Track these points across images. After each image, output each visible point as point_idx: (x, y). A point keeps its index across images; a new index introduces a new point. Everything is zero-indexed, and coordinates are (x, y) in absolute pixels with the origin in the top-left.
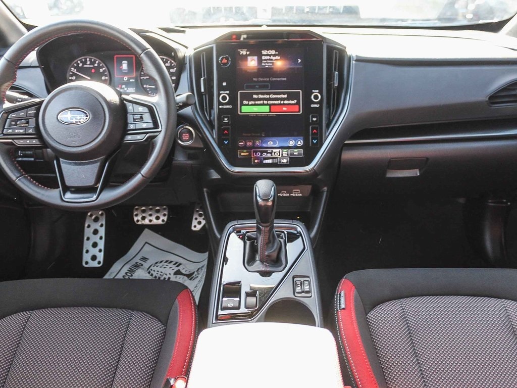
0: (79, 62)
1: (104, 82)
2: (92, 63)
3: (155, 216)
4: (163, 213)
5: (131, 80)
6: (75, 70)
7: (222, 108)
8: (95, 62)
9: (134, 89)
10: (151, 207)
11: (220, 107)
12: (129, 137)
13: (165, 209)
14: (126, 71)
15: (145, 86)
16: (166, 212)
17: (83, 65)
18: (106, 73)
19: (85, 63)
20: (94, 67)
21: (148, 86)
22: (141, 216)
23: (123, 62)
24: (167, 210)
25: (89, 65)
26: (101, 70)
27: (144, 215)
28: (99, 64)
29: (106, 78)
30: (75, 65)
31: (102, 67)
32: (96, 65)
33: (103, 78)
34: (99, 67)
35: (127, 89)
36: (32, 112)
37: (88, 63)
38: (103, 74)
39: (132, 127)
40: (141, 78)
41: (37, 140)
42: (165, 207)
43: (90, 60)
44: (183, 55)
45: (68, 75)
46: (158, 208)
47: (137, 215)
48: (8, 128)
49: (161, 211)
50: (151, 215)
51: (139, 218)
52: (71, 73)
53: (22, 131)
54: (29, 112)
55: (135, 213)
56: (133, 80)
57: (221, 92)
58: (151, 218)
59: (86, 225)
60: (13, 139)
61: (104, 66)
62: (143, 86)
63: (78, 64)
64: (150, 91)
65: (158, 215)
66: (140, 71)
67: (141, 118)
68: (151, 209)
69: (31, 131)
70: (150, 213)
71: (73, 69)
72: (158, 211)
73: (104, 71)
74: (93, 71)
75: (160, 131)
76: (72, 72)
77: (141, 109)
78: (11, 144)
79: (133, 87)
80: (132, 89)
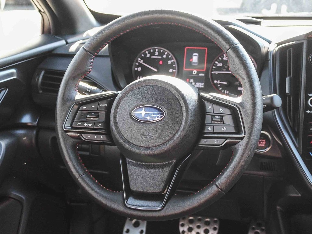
0: (147, 52)
1: (172, 74)
2: (161, 54)
3: (204, 228)
4: (213, 227)
5: (201, 75)
6: (142, 61)
7: (310, 113)
8: (163, 53)
9: (203, 84)
10: (199, 217)
11: (308, 112)
12: (205, 141)
13: (215, 222)
14: (196, 65)
15: (215, 82)
16: (216, 226)
17: (150, 56)
18: (174, 66)
19: (153, 54)
20: (163, 59)
21: (219, 82)
22: (188, 227)
23: (194, 54)
24: (218, 224)
25: (158, 56)
26: (170, 62)
27: (191, 226)
28: (167, 55)
29: (174, 71)
30: (143, 55)
31: (171, 59)
32: (165, 56)
33: (171, 70)
34: (168, 59)
35: (195, 84)
36: (103, 105)
37: (157, 54)
38: (171, 66)
39: (209, 129)
40: (213, 73)
41: (104, 136)
42: (216, 219)
43: (159, 51)
44: (266, 50)
45: (134, 66)
46: (208, 220)
47: (183, 225)
48: (78, 122)
49: (211, 223)
50: (199, 227)
51: (185, 228)
52: (137, 64)
53: (90, 125)
54: (100, 105)
55: (181, 223)
56: (203, 75)
57: (309, 95)
58: (198, 230)
59: (125, 230)
60: (81, 133)
61: (173, 57)
62: (213, 82)
63: (146, 55)
64: (220, 87)
65: (208, 228)
66: (212, 64)
67: (222, 119)
68: (200, 220)
69: (99, 126)
70: (198, 224)
71: (139, 59)
72: (207, 223)
73: (173, 63)
74: (161, 62)
75: (243, 138)
76: (139, 63)
77: (222, 110)
78: (78, 138)
79: (202, 82)
80: (201, 84)
